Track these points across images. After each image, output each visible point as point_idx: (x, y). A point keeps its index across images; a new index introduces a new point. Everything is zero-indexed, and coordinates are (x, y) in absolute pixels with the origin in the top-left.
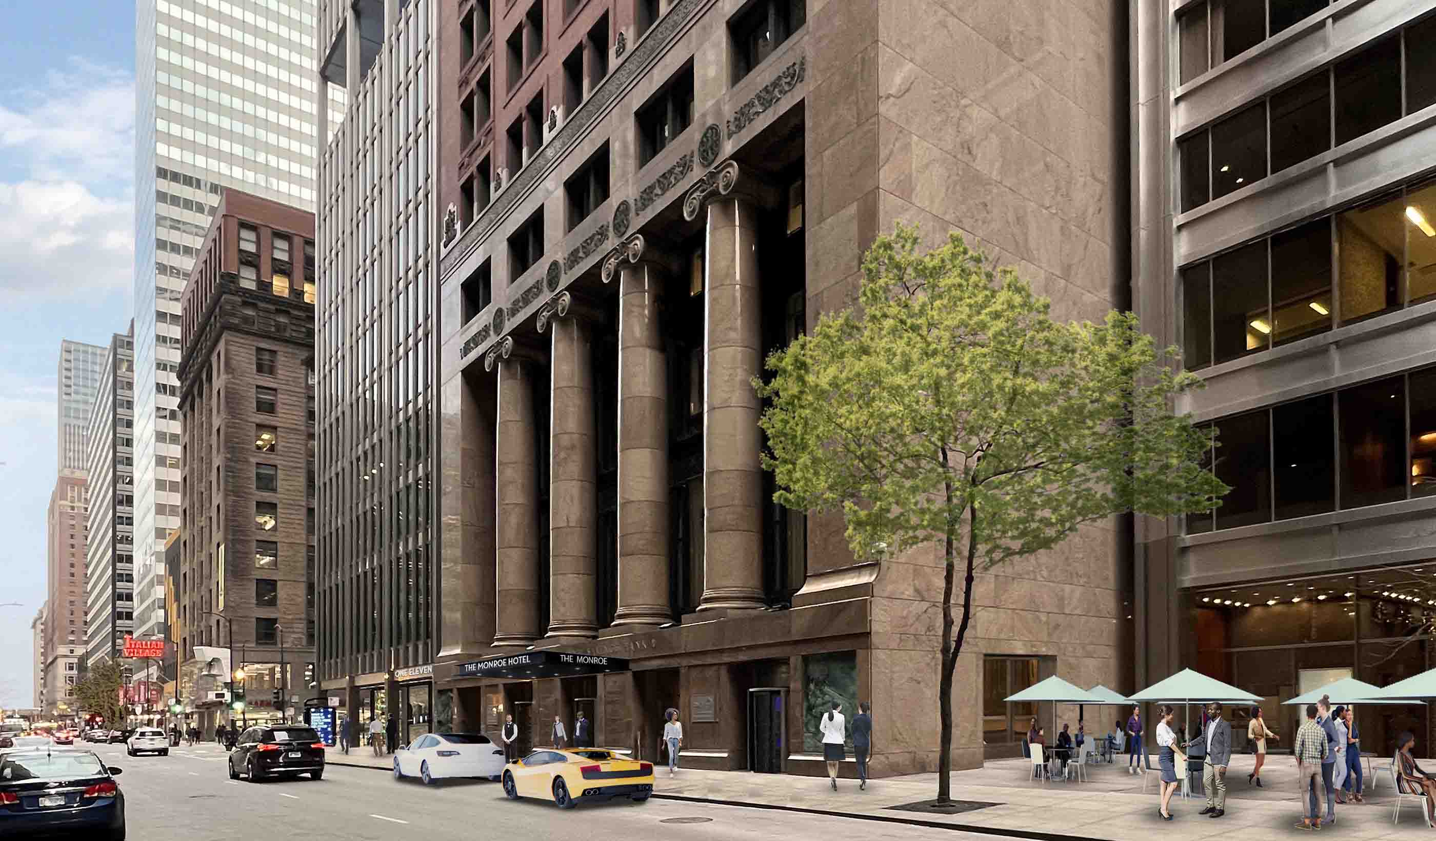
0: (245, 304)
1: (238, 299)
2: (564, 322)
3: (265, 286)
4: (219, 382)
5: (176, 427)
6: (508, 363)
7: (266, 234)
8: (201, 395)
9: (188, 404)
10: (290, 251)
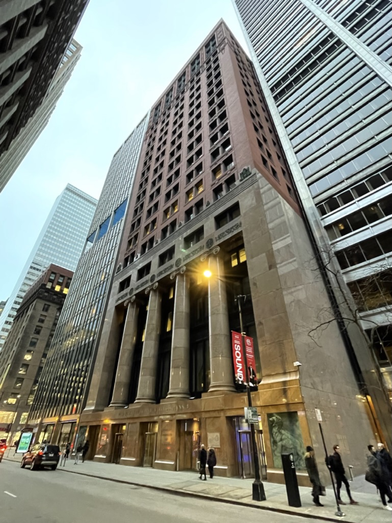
0: (46, 292)
1: (44, 291)
2: (155, 291)
3: (53, 288)
4: (29, 313)
5: (9, 327)
6: (132, 304)
7: (58, 275)
8: (22, 316)
9: (16, 320)
10: (63, 280)
